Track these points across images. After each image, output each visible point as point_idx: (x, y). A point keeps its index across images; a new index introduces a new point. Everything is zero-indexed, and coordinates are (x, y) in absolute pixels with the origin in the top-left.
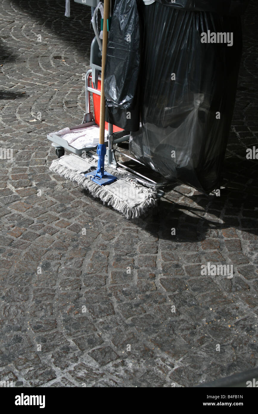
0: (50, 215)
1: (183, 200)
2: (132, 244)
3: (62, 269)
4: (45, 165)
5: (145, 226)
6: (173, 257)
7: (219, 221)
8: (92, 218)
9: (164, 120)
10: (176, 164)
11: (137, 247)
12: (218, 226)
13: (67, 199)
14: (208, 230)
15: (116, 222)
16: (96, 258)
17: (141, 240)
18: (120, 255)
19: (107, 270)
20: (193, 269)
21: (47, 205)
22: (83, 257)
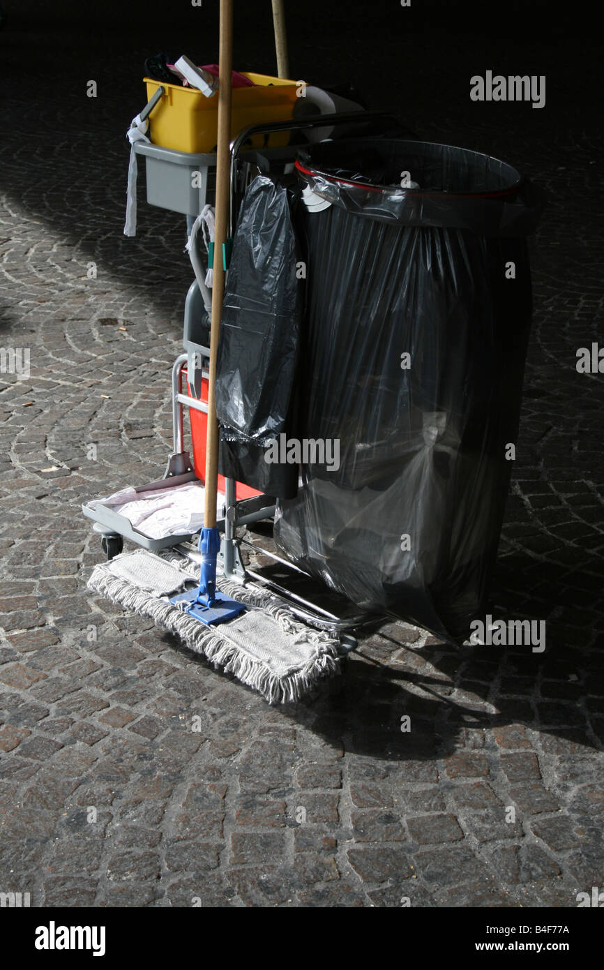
0: (87, 695)
1: (401, 657)
2: (281, 767)
3: (114, 827)
4: (76, 576)
5: (311, 721)
6: (378, 797)
7: (485, 708)
8: (186, 702)
9: (355, 474)
10: (383, 574)
11: (294, 772)
12: (484, 721)
13: (128, 657)
14: (462, 731)
15: (244, 712)
16: (196, 800)
17: (302, 756)
18: (254, 794)
19: (222, 831)
20: (426, 827)
21: (81, 671)
22: (165, 797)
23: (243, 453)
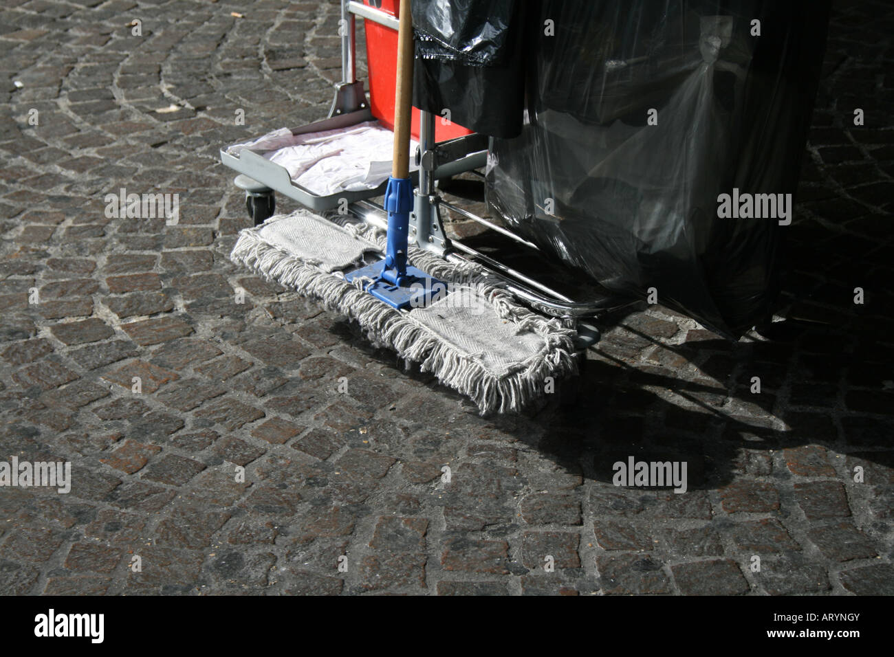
0: (233, 402)
1: (654, 356)
2: (500, 496)
3: (279, 572)
4: (211, 248)
5: (538, 437)
6: (632, 537)
7: (771, 423)
8: (368, 411)
9: (603, 102)
10: (639, 240)
11: (517, 504)
12: (770, 440)
13: (287, 353)
14: (740, 452)
15: (447, 426)
16: (387, 539)
17: (526, 483)
18: (464, 531)
19: (424, 579)
20: (698, 576)
21: (224, 370)
22: (345, 534)
23: (446, 75)
